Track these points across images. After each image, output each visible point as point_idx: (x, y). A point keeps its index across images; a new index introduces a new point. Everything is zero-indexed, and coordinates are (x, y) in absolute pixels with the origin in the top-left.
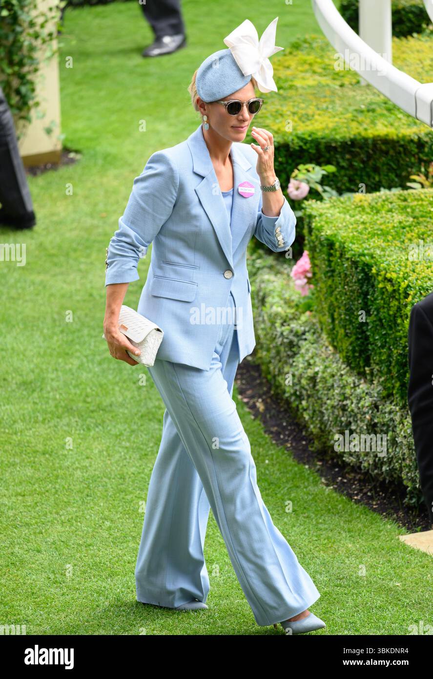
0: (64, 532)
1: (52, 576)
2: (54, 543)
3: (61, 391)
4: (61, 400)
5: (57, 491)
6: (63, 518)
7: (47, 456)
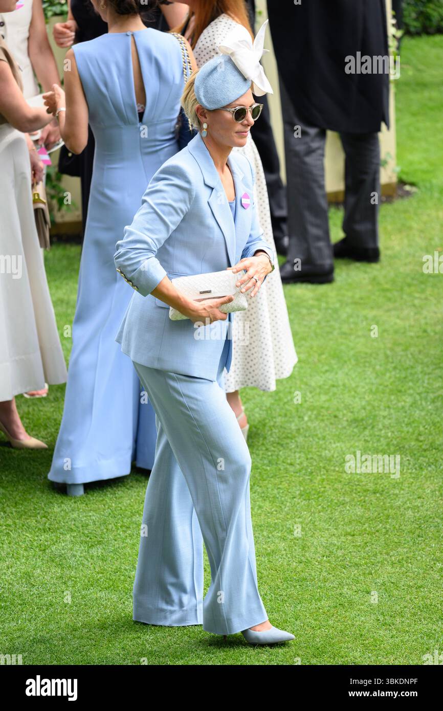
0: (394, 573)
1: (381, 618)
2: (384, 584)
3: (393, 429)
4: (393, 437)
5: (387, 531)
6: (393, 558)
7: (378, 495)
